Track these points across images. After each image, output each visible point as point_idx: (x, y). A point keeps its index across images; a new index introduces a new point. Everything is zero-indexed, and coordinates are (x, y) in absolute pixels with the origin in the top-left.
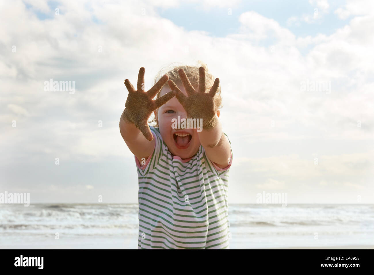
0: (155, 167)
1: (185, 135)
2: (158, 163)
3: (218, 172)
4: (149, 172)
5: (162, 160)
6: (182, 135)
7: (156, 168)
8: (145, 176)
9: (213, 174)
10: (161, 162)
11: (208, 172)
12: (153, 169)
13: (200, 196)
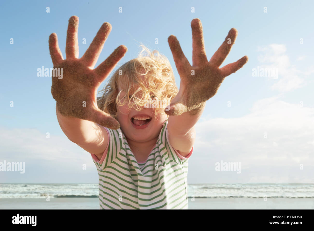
0: (113, 161)
1: (145, 118)
2: (117, 157)
3: (181, 161)
4: (107, 166)
5: (120, 153)
6: (142, 118)
7: (114, 163)
8: (103, 170)
9: (176, 163)
10: (119, 156)
11: (171, 161)
12: (111, 163)
13: (160, 189)
